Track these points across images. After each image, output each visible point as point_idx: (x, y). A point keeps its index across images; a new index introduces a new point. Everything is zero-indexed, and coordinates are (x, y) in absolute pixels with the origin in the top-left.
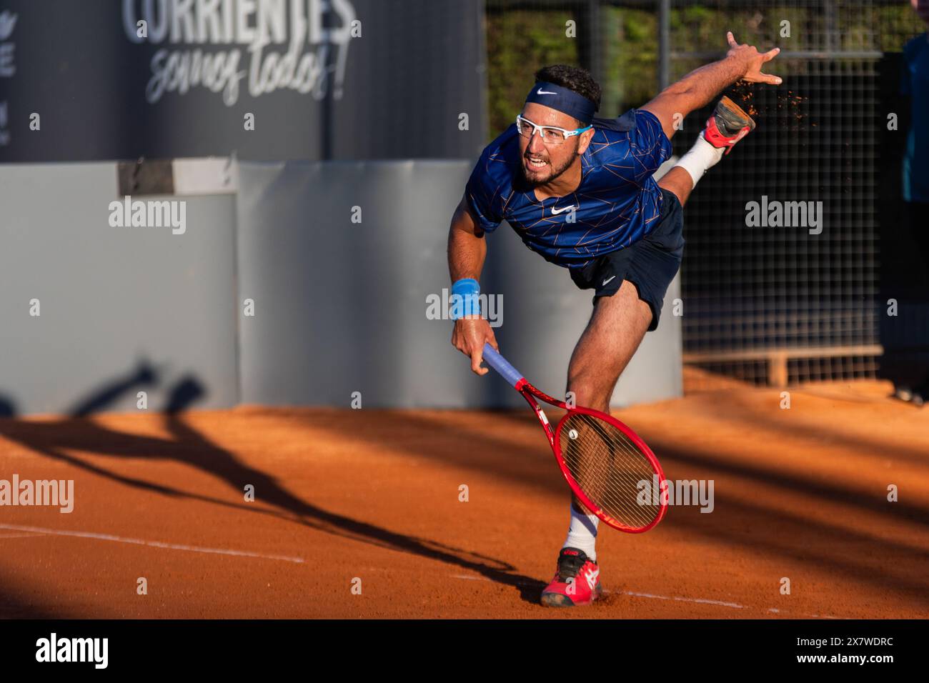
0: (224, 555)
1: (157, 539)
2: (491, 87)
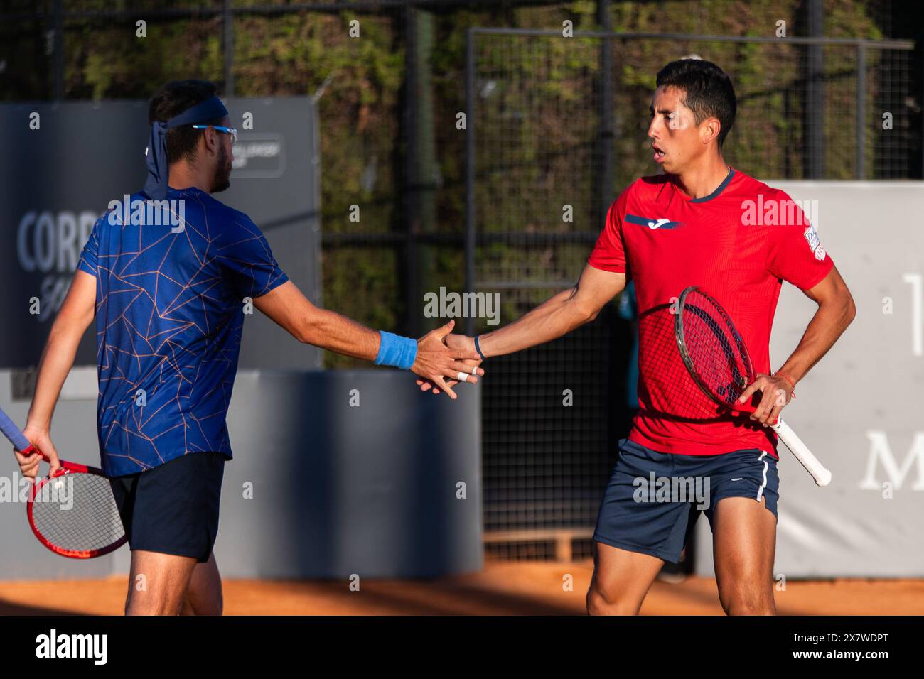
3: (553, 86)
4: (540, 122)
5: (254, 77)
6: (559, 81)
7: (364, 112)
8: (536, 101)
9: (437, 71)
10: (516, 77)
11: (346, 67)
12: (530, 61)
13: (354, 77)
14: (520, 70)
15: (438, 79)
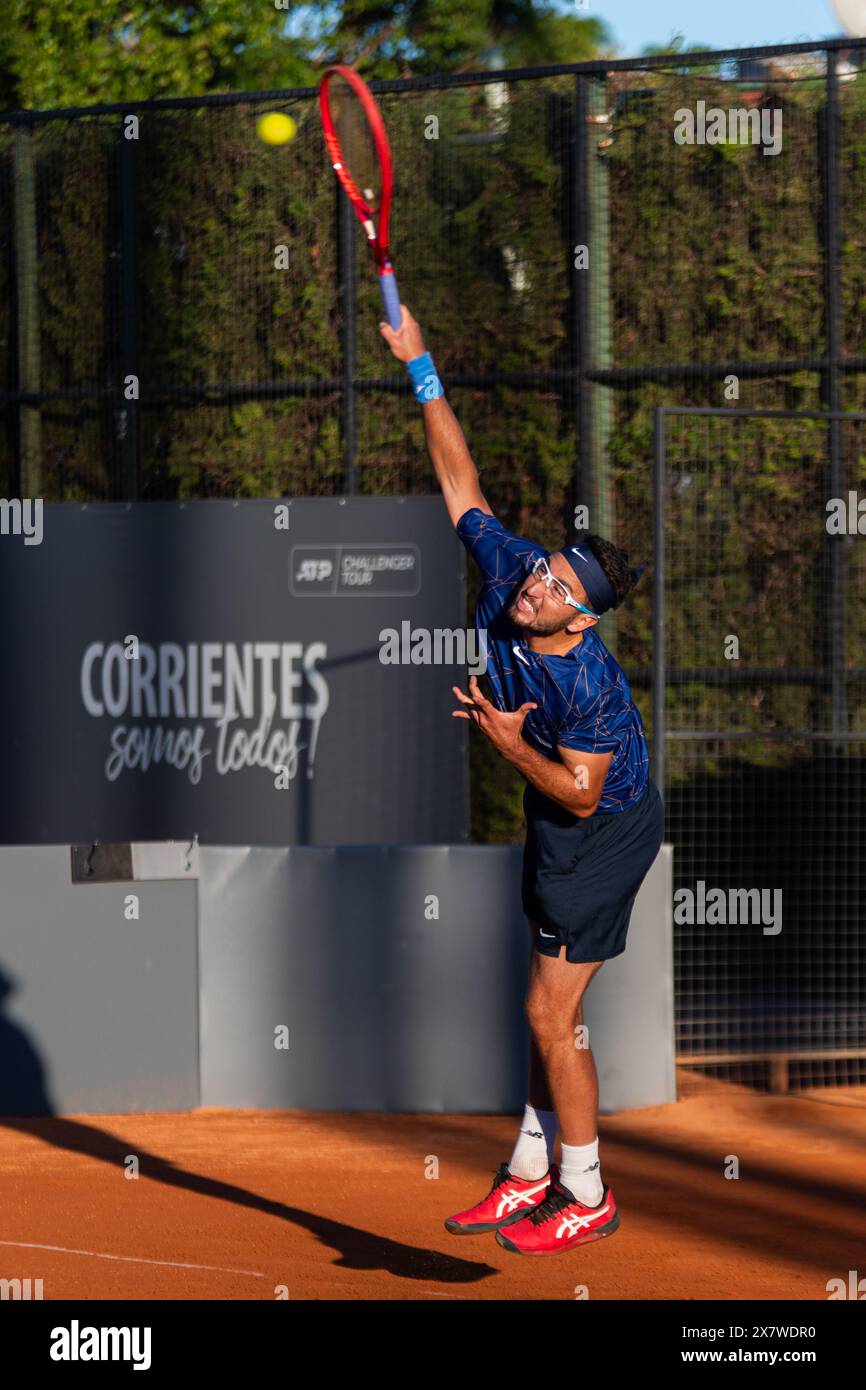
0: (178, 1267)
1: (107, 1251)
2: (473, 766)
3: (765, 481)
4: (750, 527)
5: (382, 469)
6: (774, 474)
7: (525, 513)
8: (745, 500)
9: (617, 462)
10: (718, 468)
11: (500, 457)
12: (736, 449)
13: (512, 468)
14: (723, 459)
15: (619, 472)
